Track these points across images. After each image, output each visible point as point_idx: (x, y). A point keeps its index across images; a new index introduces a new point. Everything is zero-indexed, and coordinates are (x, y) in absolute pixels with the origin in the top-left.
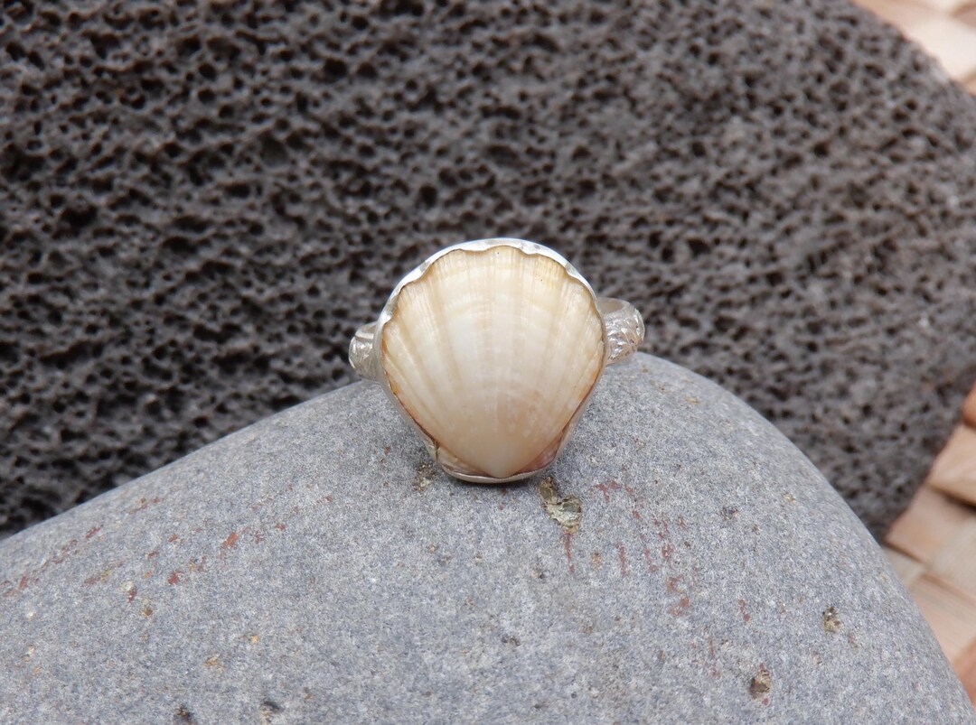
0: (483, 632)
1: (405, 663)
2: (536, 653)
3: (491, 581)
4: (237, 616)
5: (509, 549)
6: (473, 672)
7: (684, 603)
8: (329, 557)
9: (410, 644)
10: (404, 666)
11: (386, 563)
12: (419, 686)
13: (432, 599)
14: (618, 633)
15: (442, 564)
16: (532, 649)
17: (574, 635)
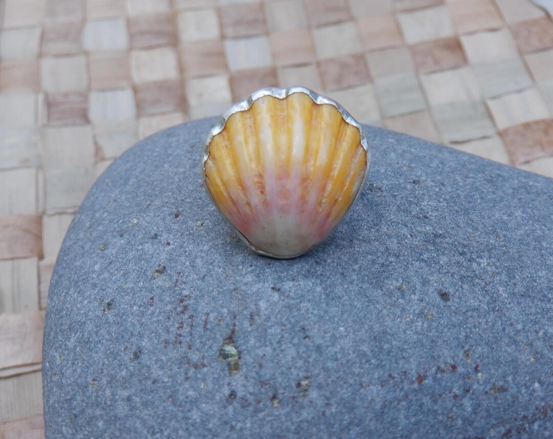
0: (289, 295)
1: (331, 288)
2: (264, 282)
3: (279, 316)
4: (417, 333)
5: (266, 331)
6: (298, 281)
7: (182, 301)
8: (365, 348)
9: (328, 295)
10: (332, 287)
11: (333, 336)
12: (326, 278)
13: (312, 313)
14: (221, 288)
15: (303, 329)
16: (266, 285)
17: (244, 288)
